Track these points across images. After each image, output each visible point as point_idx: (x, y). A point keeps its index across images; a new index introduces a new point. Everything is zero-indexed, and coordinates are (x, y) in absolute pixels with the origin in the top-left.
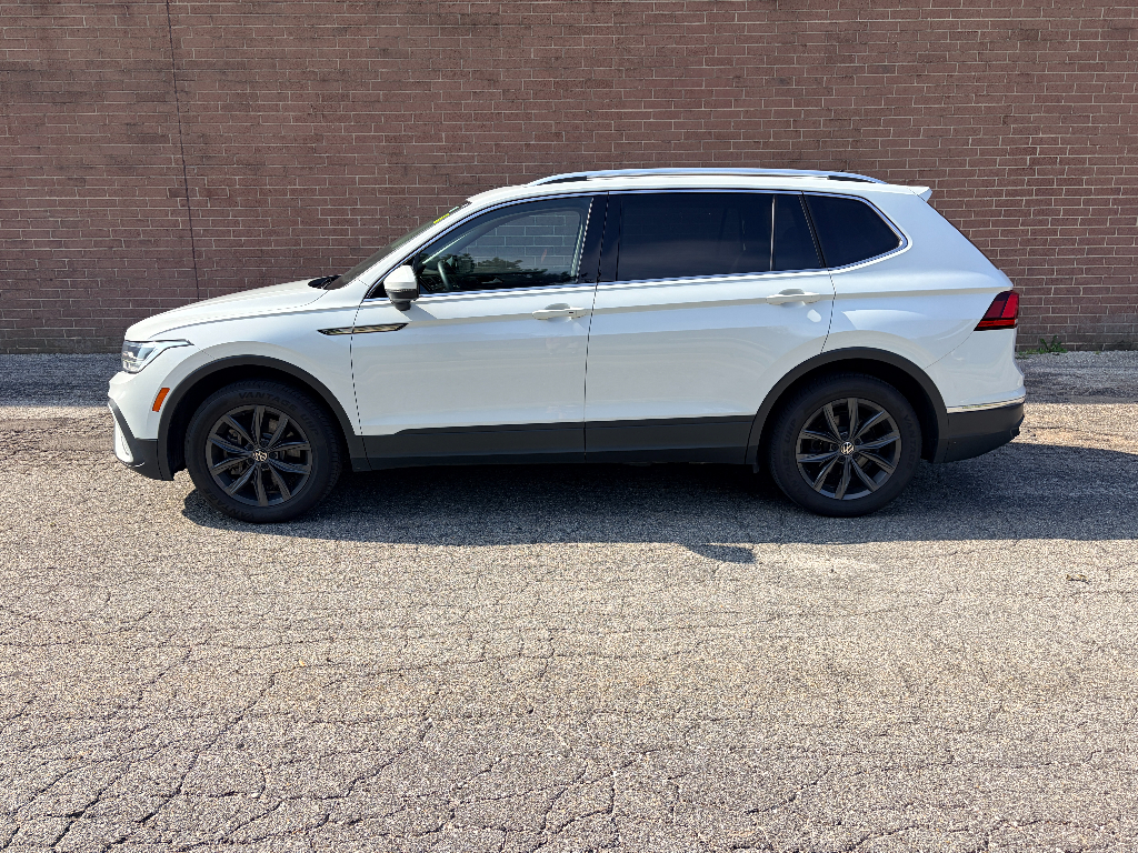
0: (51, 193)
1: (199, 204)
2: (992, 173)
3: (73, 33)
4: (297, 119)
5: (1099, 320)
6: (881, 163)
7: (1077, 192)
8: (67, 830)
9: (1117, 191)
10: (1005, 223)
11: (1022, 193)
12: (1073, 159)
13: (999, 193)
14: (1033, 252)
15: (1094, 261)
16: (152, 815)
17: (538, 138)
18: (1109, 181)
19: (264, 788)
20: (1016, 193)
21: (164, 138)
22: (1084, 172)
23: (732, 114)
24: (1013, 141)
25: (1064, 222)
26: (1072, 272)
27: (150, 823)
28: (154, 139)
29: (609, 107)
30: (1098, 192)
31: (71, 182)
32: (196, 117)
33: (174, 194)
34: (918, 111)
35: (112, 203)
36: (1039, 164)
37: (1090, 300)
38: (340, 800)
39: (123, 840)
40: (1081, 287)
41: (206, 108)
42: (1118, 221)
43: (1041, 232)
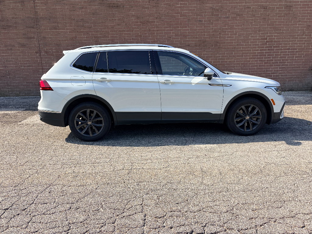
0: (3, 53)
1: (43, 55)
2: (255, 45)
3: (8, 9)
4: (70, 32)
5: (285, 83)
6: (227, 42)
7: (278, 50)
8: (4, 212)
9: (289, 49)
10: (259, 58)
11: (264, 50)
12: (277, 41)
13: (258, 50)
14: (267, 66)
15: (283, 68)
16: (26, 208)
17: (135, 37)
18: (287, 47)
19: (55, 202)
20: (262, 50)
21: (34, 38)
22: (280, 44)
23: (187, 30)
24: (261, 36)
25: (275, 57)
26: (277, 71)
27: (25, 210)
28: (31, 38)
29: (154, 28)
30: (284, 49)
31: (8, 50)
32: (42, 32)
33: (37, 53)
34: (236, 29)
35: (20, 55)
36: (268, 42)
37: (282, 78)
38: (74, 204)
39: (18, 215)
40: (280, 75)
41: (45, 29)
42: (290, 57)
43: (269, 60)
